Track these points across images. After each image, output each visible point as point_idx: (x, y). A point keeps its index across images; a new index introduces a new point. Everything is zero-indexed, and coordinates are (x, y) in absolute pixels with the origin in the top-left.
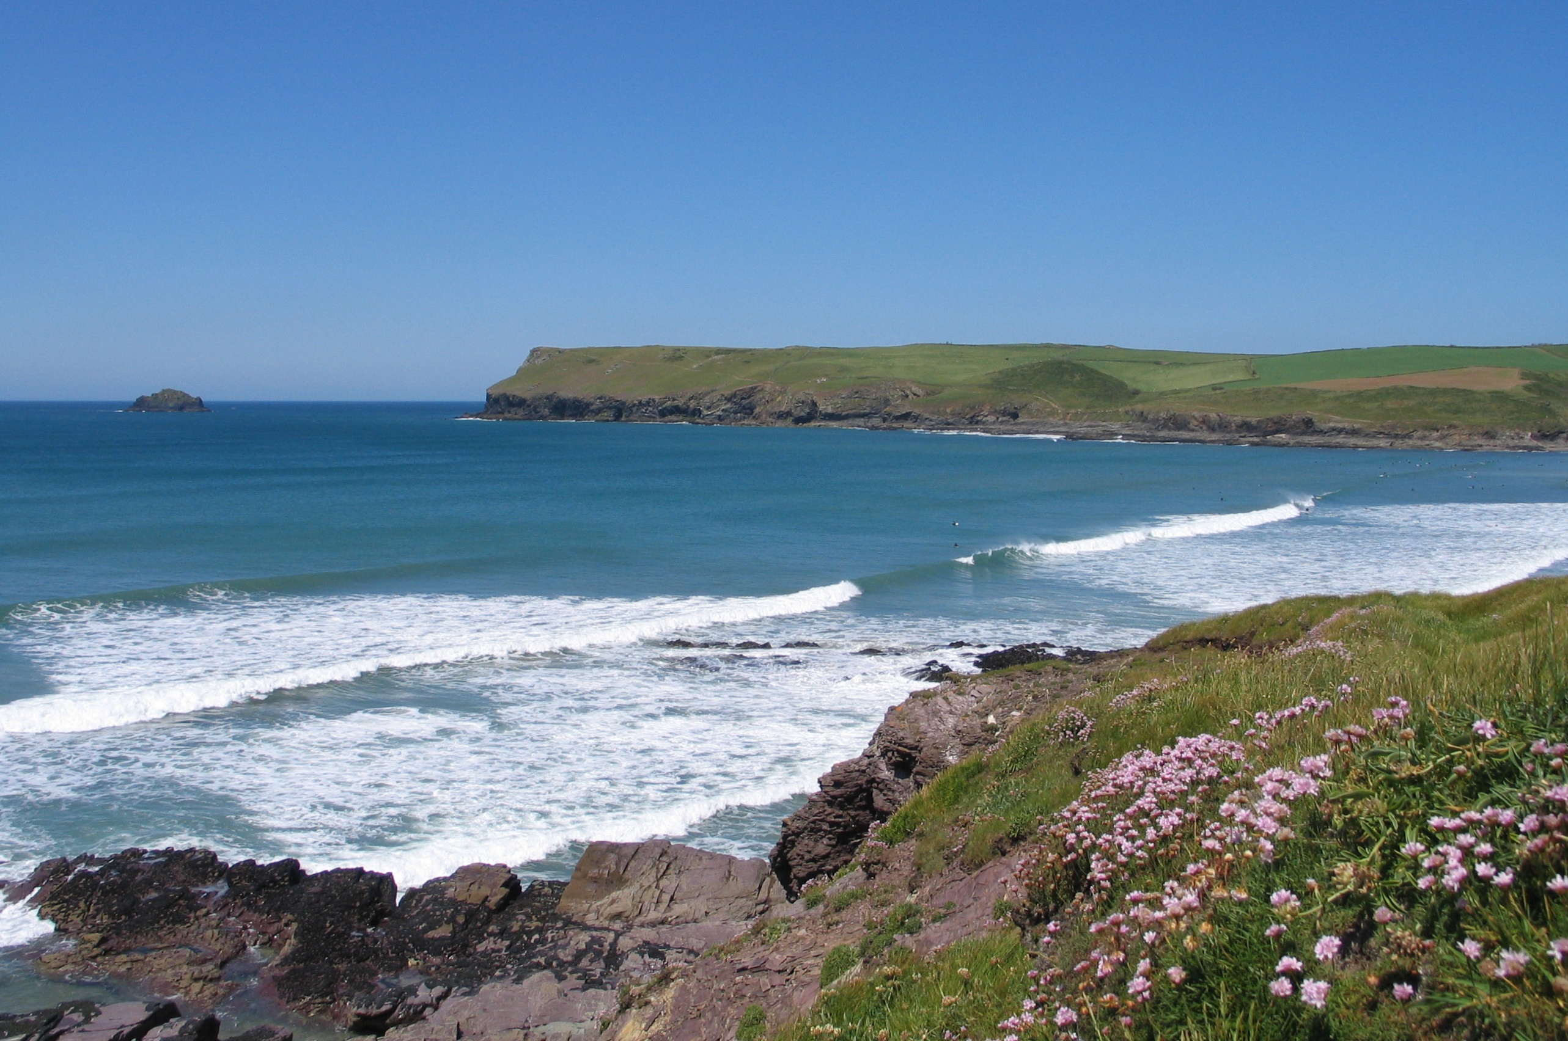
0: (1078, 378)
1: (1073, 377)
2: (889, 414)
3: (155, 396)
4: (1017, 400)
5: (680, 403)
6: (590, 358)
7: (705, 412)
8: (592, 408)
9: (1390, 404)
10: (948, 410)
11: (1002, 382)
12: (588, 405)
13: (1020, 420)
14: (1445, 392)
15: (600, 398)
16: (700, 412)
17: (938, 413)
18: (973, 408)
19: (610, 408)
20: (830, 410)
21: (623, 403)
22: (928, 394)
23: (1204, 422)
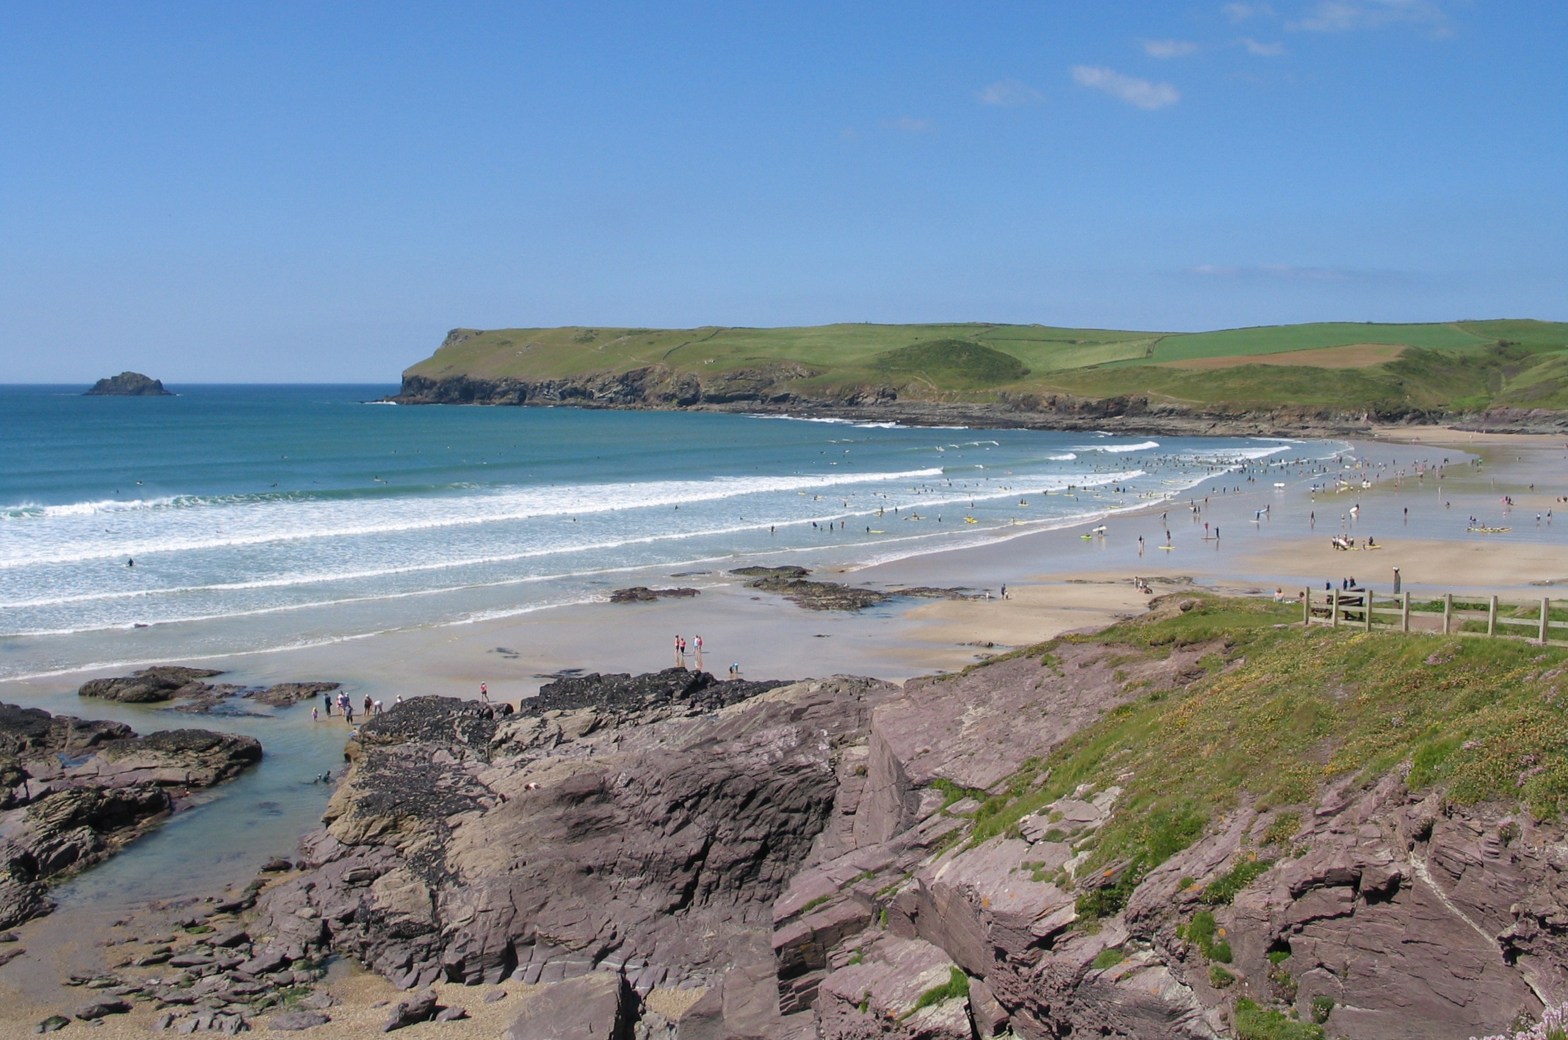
0: (964, 357)
1: (959, 356)
2: (767, 396)
3: (115, 379)
4: (897, 381)
5: (578, 385)
6: (505, 340)
7: (597, 395)
8: (499, 390)
9: (1231, 384)
10: (828, 392)
11: (884, 364)
12: (494, 387)
13: (898, 401)
14: (1295, 370)
15: (506, 380)
16: (592, 393)
17: (818, 395)
18: (852, 390)
19: (515, 391)
20: (712, 392)
21: (527, 386)
22: (812, 375)
23: (1053, 403)
